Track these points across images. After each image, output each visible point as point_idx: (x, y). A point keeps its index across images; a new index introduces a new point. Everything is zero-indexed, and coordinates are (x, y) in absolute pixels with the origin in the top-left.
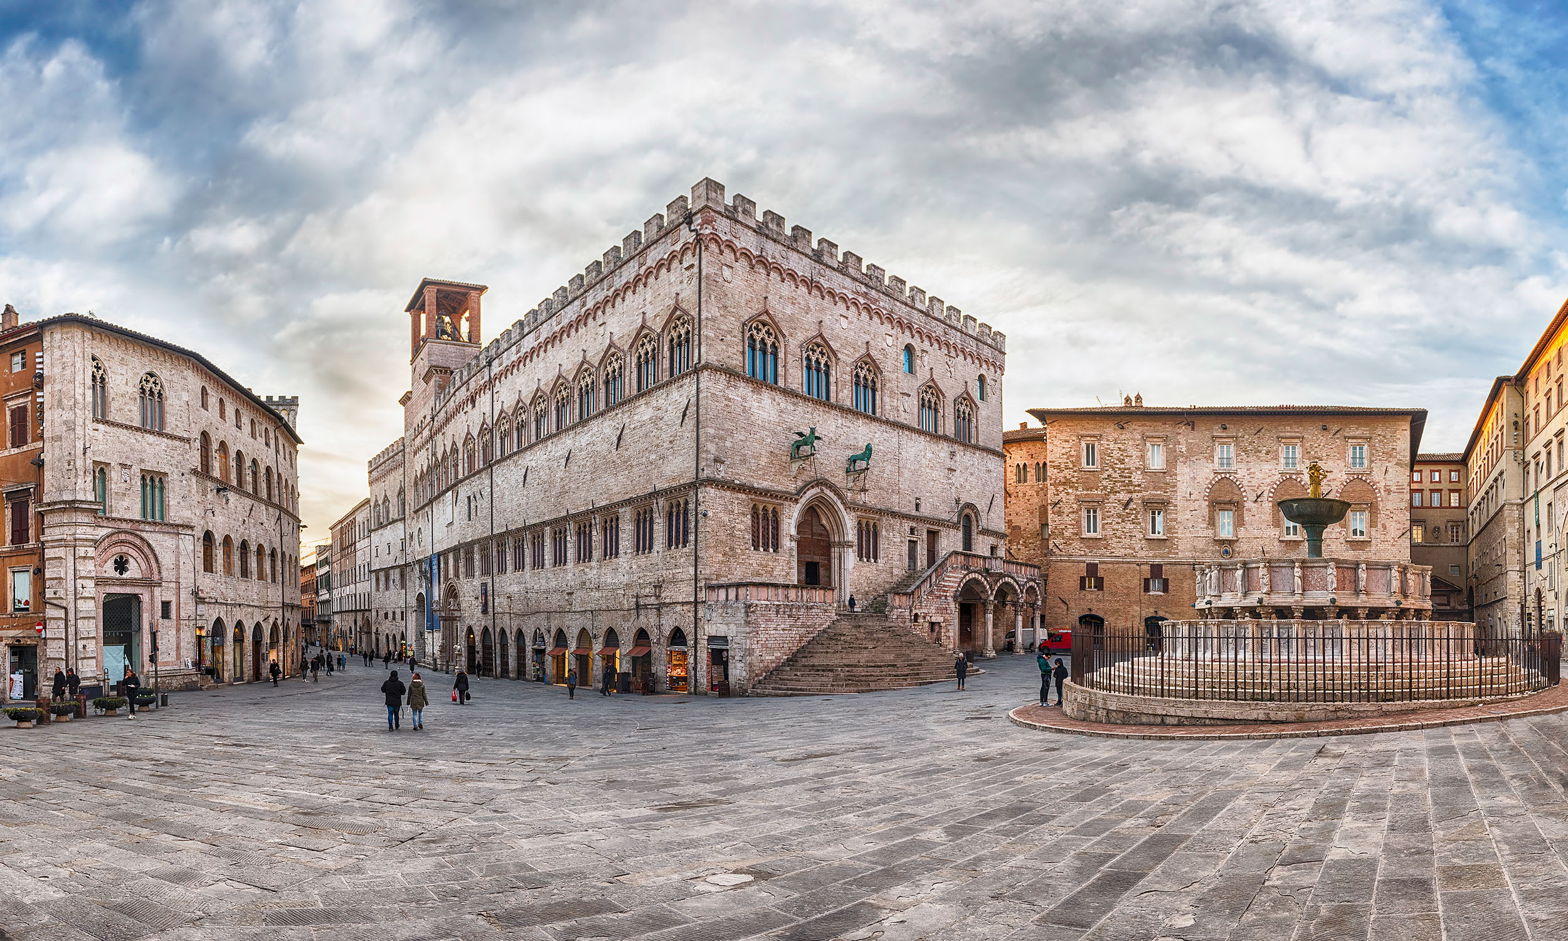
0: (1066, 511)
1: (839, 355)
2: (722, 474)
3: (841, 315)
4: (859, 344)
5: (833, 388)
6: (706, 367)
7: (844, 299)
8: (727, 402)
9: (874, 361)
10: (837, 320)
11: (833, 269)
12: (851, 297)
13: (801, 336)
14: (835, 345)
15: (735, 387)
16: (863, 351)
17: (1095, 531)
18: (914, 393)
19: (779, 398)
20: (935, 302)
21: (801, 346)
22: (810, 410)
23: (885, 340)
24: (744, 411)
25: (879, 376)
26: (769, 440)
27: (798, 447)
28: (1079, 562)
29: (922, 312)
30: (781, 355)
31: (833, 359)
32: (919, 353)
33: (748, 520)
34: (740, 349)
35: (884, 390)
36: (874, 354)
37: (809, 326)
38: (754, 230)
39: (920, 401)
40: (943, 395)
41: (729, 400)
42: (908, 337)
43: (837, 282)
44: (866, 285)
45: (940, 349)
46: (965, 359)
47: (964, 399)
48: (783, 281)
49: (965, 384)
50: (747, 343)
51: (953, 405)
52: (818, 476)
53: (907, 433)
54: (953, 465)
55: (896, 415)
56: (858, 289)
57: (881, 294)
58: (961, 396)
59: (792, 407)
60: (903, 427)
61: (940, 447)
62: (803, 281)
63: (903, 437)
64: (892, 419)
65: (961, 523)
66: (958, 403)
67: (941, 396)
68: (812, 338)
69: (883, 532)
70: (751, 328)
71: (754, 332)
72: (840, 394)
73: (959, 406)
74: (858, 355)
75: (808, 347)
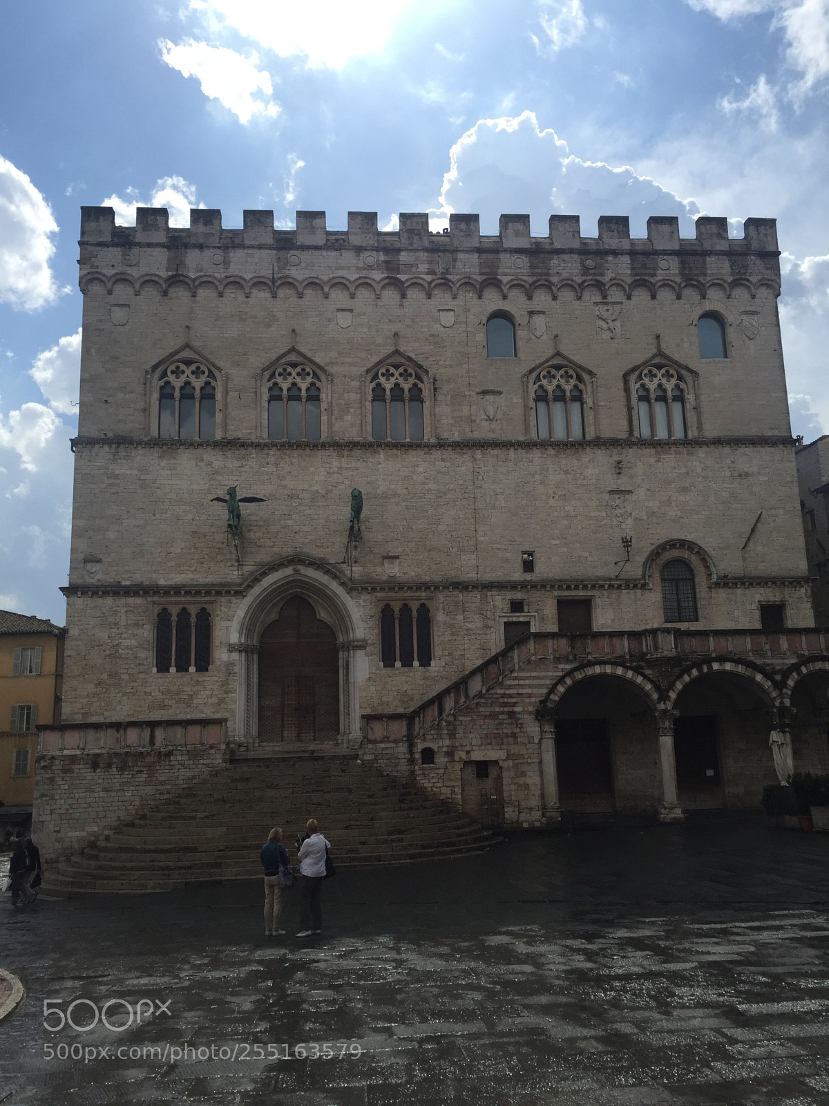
1: (334, 369)
2: (99, 576)
3: (338, 310)
4: (379, 340)
5: (323, 418)
7: (340, 284)
8: (111, 481)
9: (410, 359)
10: (330, 320)
11: (317, 248)
12: (353, 277)
13: (258, 361)
15: (127, 458)
16: (389, 350)
18: (513, 387)
19: (211, 455)
21: (258, 375)
22: (272, 460)
23: (437, 320)
24: (144, 486)
25: (425, 378)
26: (190, 517)
30: (219, 396)
31: (323, 377)
32: (520, 318)
33: (147, 633)
34: (141, 405)
35: (440, 398)
36: (410, 348)
37: (274, 343)
38: (163, 245)
39: (532, 395)
40: (590, 373)
41: (116, 477)
42: (492, 301)
43: (324, 265)
44: (386, 250)
45: (579, 298)
46: (654, 297)
47: (659, 367)
48: (221, 295)
49: (655, 341)
50: (156, 395)
51: (621, 385)
52: (288, 551)
53: (495, 452)
54: (624, 484)
55: (467, 429)
56: (370, 261)
57: (421, 254)
58: (644, 364)
59: (236, 464)
60: (483, 445)
61: (585, 459)
62: (259, 283)
63: (488, 461)
64: (457, 437)
65: (657, 578)
66: (640, 377)
67: (586, 377)
68: (279, 359)
69: (440, 617)
70: (164, 374)
71: (171, 378)
72: (337, 426)
73: (646, 380)
74: (375, 359)
75: (272, 370)
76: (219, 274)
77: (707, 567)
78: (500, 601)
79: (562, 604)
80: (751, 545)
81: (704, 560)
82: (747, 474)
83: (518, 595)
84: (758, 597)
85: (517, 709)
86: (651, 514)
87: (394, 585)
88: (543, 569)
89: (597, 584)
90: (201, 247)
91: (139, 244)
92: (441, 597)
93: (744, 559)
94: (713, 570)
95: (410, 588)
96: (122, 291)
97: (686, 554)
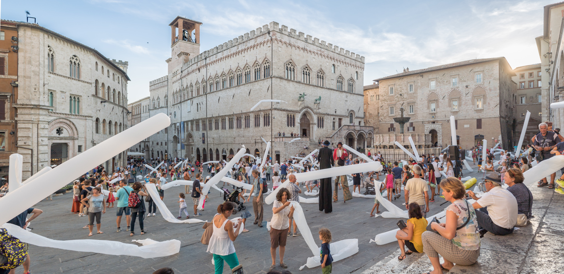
0: (385, 108)
1: (312, 70)
2: (279, 106)
4: (319, 66)
5: (310, 79)
6: (274, 77)
7: (314, 53)
9: (322, 70)
10: (312, 59)
11: (310, 43)
12: (316, 52)
13: (301, 65)
14: (310, 67)
15: (282, 82)
16: (320, 68)
17: (393, 114)
18: (335, 79)
19: (295, 84)
20: (342, 50)
21: (301, 68)
22: (304, 86)
23: (326, 64)
24: (285, 88)
25: (324, 74)
26: (292, 96)
27: (300, 98)
28: (388, 123)
29: (337, 54)
30: (295, 71)
32: (336, 66)
33: (286, 119)
35: (326, 79)
36: (323, 68)
37: (304, 62)
38: (287, 35)
39: (337, 81)
40: (344, 79)
41: (281, 86)
42: (333, 62)
43: (311, 48)
45: (343, 65)
46: (351, 67)
47: (351, 80)
48: (296, 49)
49: (351, 75)
50: (286, 69)
51: (347, 82)
52: (306, 105)
53: (333, 91)
54: (347, 99)
55: (330, 86)
57: (325, 50)
58: (350, 78)
59: (298, 86)
60: (331, 89)
61: (342, 94)
62: (302, 48)
63: (331, 93)
64: (328, 87)
65: (349, 116)
66: (349, 81)
68: (304, 65)
69: (325, 120)
71: (288, 65)
72: (313, 82)
74: (318, 69)
75: (303, 68)
76: (296, 45)
77: (355, 115)
78: (332, 118)
79: (340, 119)
80: (359, 112)
81: (354, 113)
83: (334, 117)
84: (359, 120)
85: (342, 137)
86: (349, 105)
87: (320, 114)
88: (338, 113)
89: (343, 116)
90: (293, 38)
91: (284, 34)
92: (325, 116)
93: (358, 114)
95: (322, 114)
96: (280, 44)
97: (352, 112)
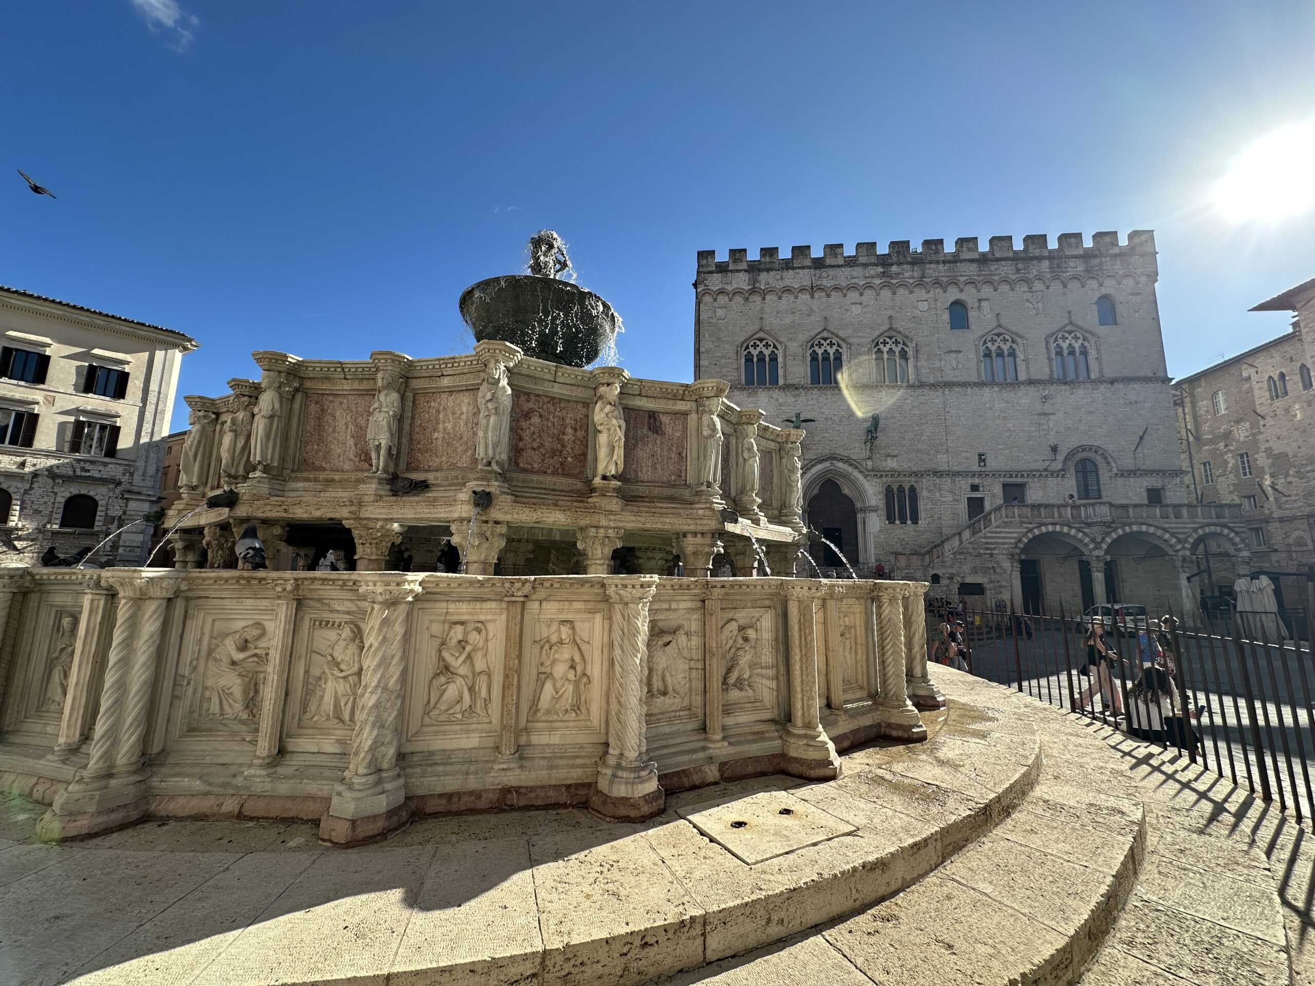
1: (851, 340)
3: (852, 304)
4: (879, 322)
5: (846, 371)
7: (853, 287)
9: (900, 332)
10: (847, 310)
11: (839, 266)
12: (861, 283)
13: (803, 337)
16: (886, 327)
18: (970, 348)
20: (999, 242)
21: (803, 346)
22: (815, 397)
23: (916, 308)
25: (909, 344)
29: (971, 261)
30: (780, 360)
31: (844, 345)
34: (735, 366)
35: (920, 356)
36: (899, 325)
37: (813, 325)
38: (746, 271)
39: (982, 353)
40: (1021, 337)
42: (953, 294)
43: (843, 276)
44: (883, 265)
45: (1012, 289)
46: (1065, 286)
47: (1070, 332)
48: (780, 298)
49: (1067, 315)
50: (743, 360)
51: (1044, 344)
52: (826, 452)
53: (958, 389)
54: (1047, 408)
55: (939, 376)
56: (872, 272)
57: (905, 266)
58: (1060, 330)
59: (793, 399)
60: (949, 385)
61: (1020, 394)
62: (802, 290)
63: (952, 395)
64: (932, 380)
65: (1073, 470)
66: (1056, 340)
67: (1018, 340)
68: (817, 335)
69: (925, 493)
70: (747, 347)
71: (751, 349)
72: (854, 375)
73: (1060, 342)
74: (877, 333)
75: (812, 343)
76: (780, 285)
77: (1108, 463)
78: (964, 484)
79: (1005, 486)
80: (1139, 449)
81: (1105, 458)
82: (1136, 402)
83: (976, 481)
84: (1145, 484)
85: (994, 552)
86: (1068, 429)
87: (893, 473)
88: (992, 464)
89: (1031, 473)
90: (768, 270)
91: (732, 271)
92: (925, 481)
93: (1135, 458)
94: (1113, 464)
95: (905, 475)
96: (722, 299)
97: (1092, 455)
